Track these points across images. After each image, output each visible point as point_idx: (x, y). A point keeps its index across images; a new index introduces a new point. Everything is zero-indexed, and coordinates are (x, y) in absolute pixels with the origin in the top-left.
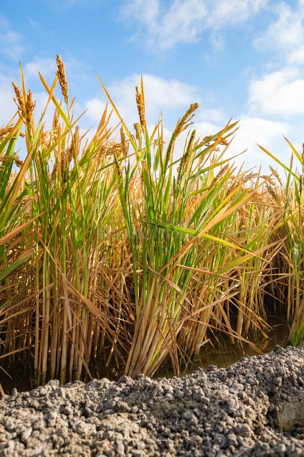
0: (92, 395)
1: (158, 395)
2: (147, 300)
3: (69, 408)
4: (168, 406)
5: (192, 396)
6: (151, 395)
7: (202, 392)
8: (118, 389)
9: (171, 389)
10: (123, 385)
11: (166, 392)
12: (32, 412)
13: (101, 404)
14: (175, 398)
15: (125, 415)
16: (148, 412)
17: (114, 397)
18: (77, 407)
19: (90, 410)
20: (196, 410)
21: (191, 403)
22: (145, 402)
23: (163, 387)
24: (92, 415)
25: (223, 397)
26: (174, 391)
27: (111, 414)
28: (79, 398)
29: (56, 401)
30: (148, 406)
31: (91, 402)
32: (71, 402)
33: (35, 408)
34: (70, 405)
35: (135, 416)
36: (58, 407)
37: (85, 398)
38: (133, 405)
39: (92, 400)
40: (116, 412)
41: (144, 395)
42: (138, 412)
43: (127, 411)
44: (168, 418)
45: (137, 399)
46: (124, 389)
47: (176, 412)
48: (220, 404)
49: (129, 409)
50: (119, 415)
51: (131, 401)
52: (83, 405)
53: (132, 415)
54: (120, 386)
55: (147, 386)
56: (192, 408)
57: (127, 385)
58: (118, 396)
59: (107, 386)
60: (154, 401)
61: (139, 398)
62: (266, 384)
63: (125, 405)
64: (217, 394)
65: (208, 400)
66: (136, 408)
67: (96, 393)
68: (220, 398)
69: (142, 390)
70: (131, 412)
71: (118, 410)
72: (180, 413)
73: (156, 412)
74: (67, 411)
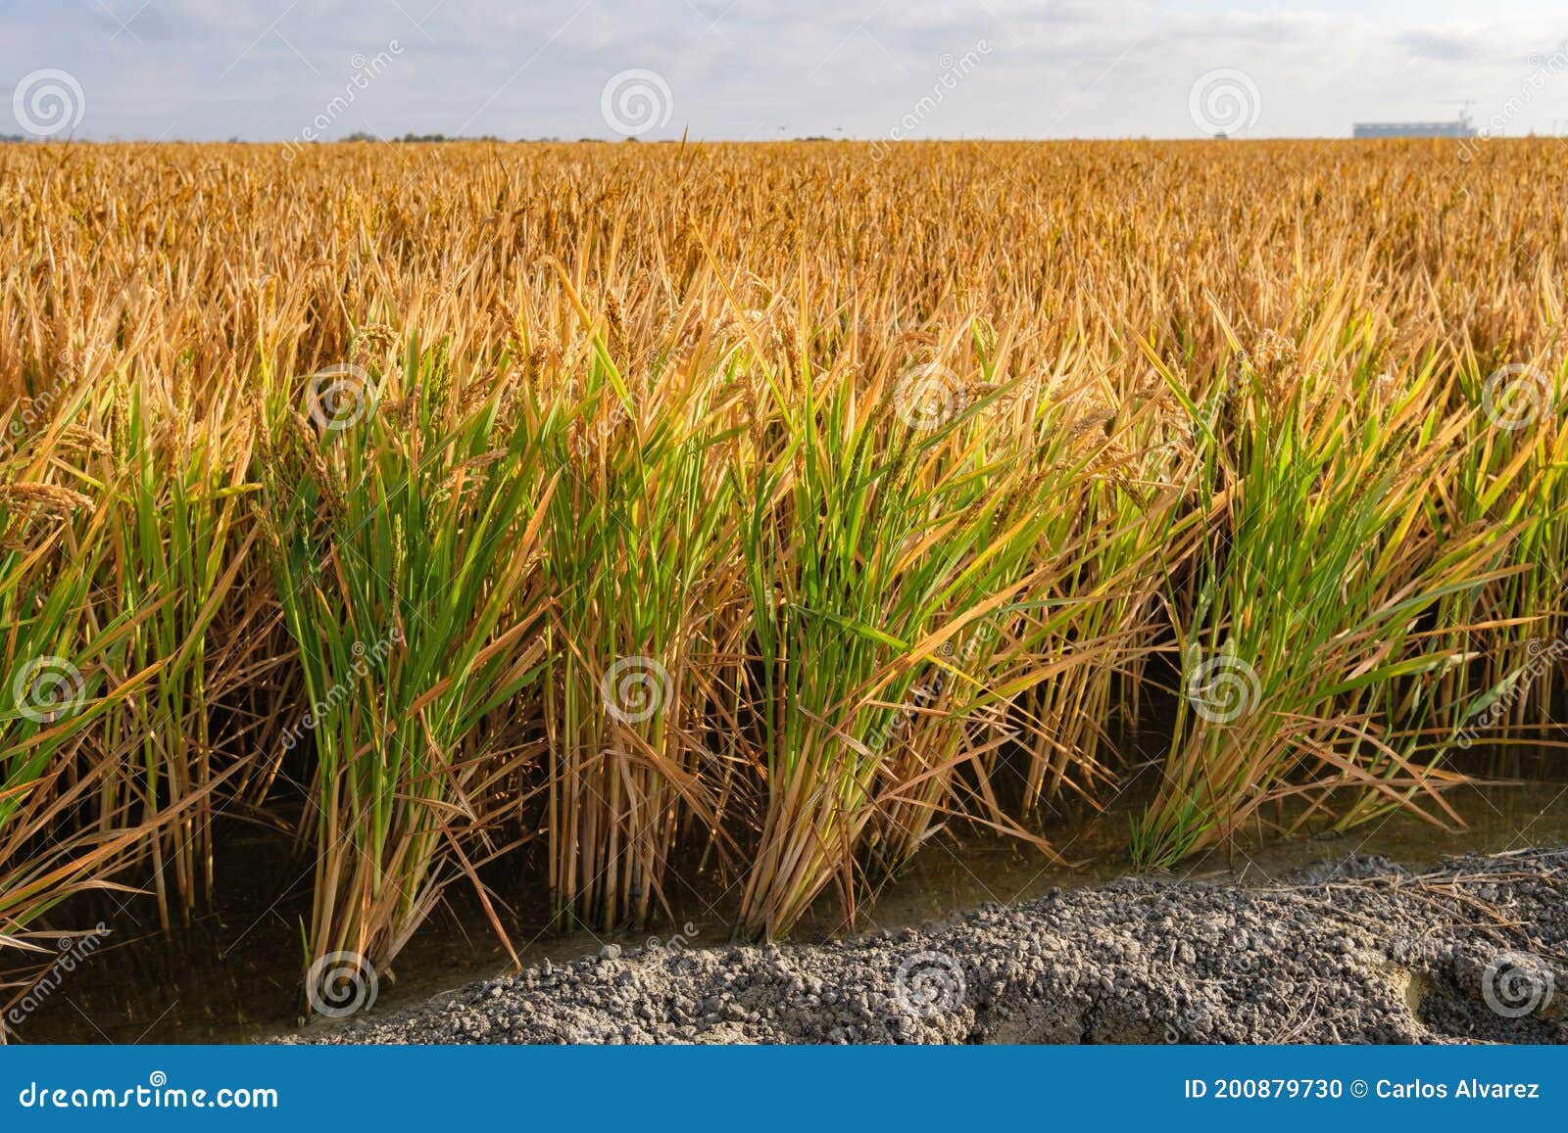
0: (683, 985)
1: (794, 995)
2: (793, 772)
3: (648, 1008)
4: (809, 1017)
5: (849, 1003)
6: (784, 994)
7: (865, 1001)
8: (729, 976)
9: (818, 985)
10: (737, 968)
11: (808, 991)
12: (591, 1011)
13: (700, 1002)
14: (823, 1002)
15: (738, 1026)
16: (775, 1024)
17: (721, 992)
18: (660, 1004)
19: (682, 1013)
20: (849, 1029)
21: (845, 1016)
22: (772, 1004)
23: (805, 981)
24: (687, 1023)
25: (895, 1011)
26: (823, 990)
27: (716, 1022)
28: (660, 989)
29: (626, 995)
30: (777, 1012)
31: (682, 998)
32: (650, 995)
33: (595, 1005)
34: (649, 1001)
35: (754, 1028)
36: (631, 1004)
37: (673, 990)
38: (752, 1010)
39: (684, 994)
40: (724, 1019)
41: (771, 992)
42: (759, 1023)
43: (742, 1019)
44: (807, 1034)
45: (759, 998)
46: (738, 978)
47: (819, 1028)
48: (889, 1022)
49: (746, 1015)
50: (729, 1026)
51: (749, 1001)
52: (670, 1002)
53: (750, 1026)
54: (731, 971)
55: (777, 977)
56: (845, 1025)
57: (744, 969)
58: (729, 989)
59: (709, 968)
60: (788, 1004)
61: (764, 998)
62: (978, 991)
63: (739, 1009)
64: (888, 1006)
65: (871, 1014)
66: (756, 1015)
67: (691, 981)
68: (891, 1014)
69: (768, 984)
70: (748, 1022)
71: (727, 1017)
72: (826, 1029)
73: (789, 1024)
74: (646, 1012)
